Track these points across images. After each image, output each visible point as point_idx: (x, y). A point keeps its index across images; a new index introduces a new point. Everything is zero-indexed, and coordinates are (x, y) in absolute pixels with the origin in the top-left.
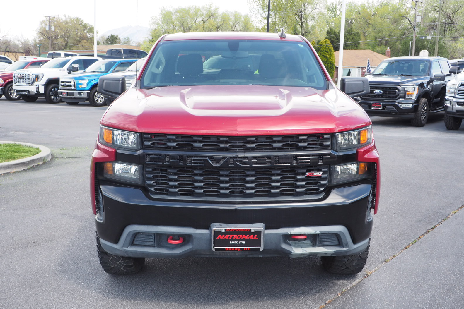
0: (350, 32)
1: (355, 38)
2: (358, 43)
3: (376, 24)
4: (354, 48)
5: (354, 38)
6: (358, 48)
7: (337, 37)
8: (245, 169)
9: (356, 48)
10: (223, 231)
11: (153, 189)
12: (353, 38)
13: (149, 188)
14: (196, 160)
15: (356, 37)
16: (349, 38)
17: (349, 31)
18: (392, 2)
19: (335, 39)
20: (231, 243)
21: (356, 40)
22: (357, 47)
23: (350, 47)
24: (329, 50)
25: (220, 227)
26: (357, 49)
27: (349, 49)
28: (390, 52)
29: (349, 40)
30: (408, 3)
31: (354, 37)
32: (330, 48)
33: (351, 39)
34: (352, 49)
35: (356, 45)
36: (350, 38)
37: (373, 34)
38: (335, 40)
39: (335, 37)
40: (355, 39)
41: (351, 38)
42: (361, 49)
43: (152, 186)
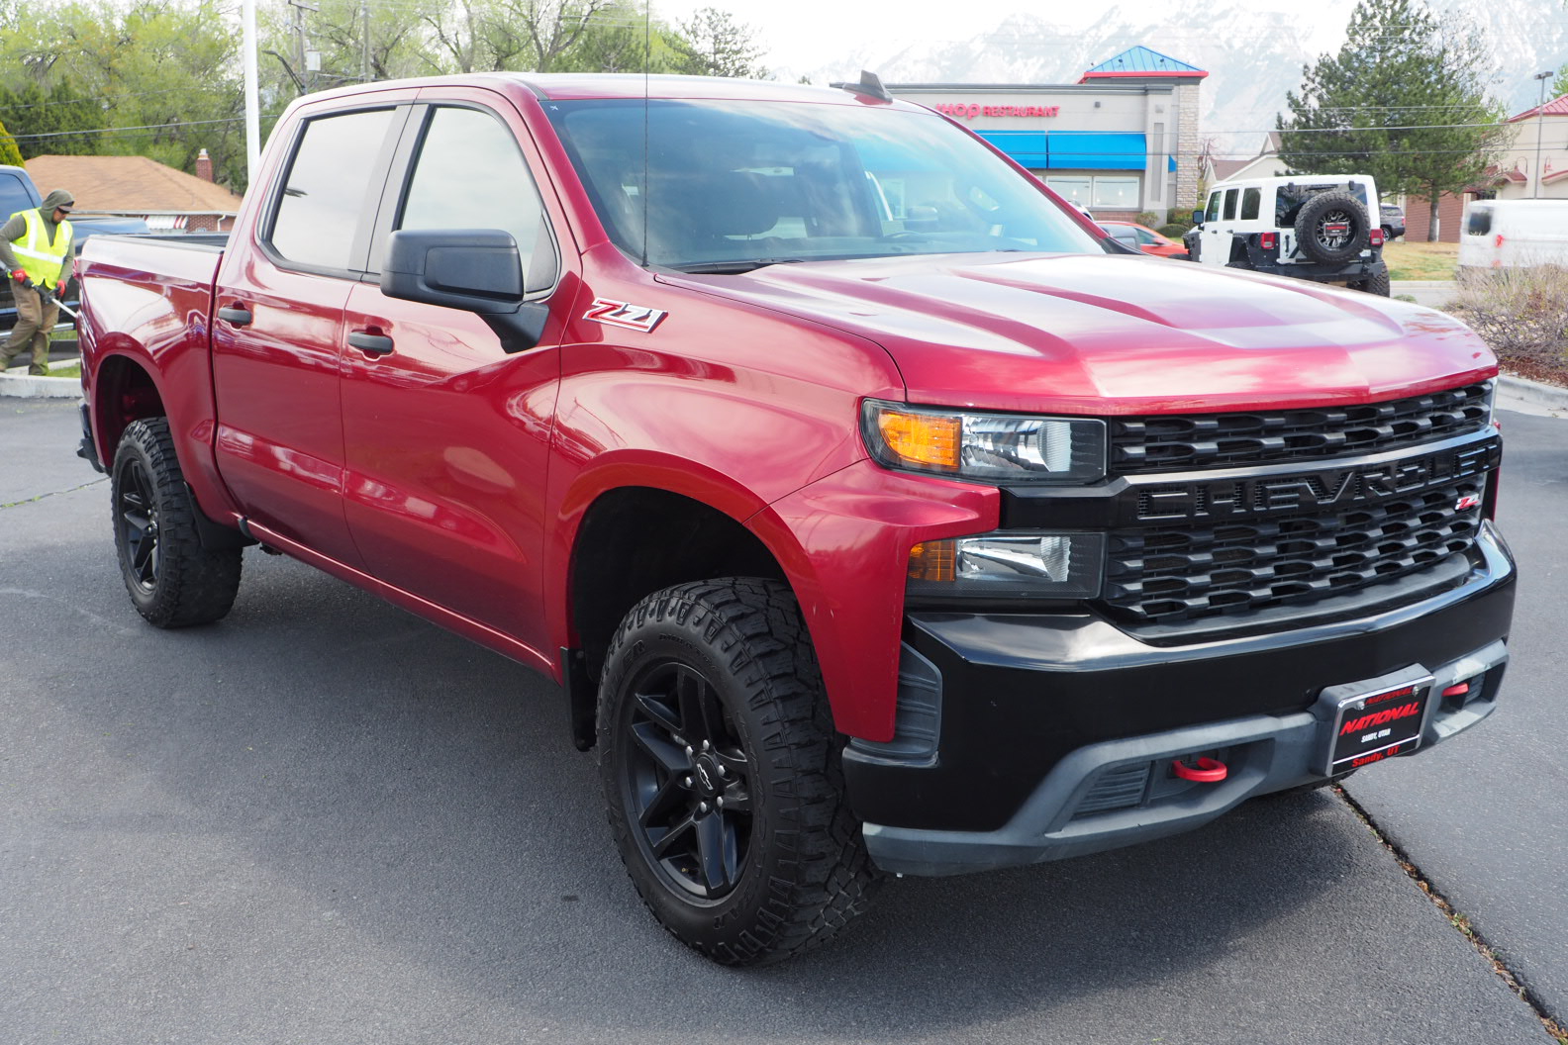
0: (64, 95)
1: (82, 116)
2: (94, 134)
3: (142, 74)
4: (84, 151)
5: (79, 117)
6: (97, 150)
7: (17, 113)
8: (1366, 507)
9: (88, 150)
10: (1362, 705)
11: (1138, 609)
12: (76, 117)
13: (1130, 608)
14: (1282, 491)
15: (86, 114)
16: (61, 115)
17: (60, 93)
18: (174, 5)
19: (12, 118)
20: (1366, 739)
21: (86, 123)
22: (91, 146)
23: (71, 146)
24: (7, 155)
25: (1353, 694)
26: (94, 154)
27: (68, 154)
28: (209, 164)
29: (64, 123)
30: (228, 9)
31: (79, 112)
32: (7, 149)
33: (69, 120)
34: (75, 154)
35: (89, 141)
36: (65, 117)
37: (134, 105)
38: (12, 122)
39: (11, 113)
40: (84, 120)
41: (69, 116)
42: (107, 154)
43: (1134, 597)
